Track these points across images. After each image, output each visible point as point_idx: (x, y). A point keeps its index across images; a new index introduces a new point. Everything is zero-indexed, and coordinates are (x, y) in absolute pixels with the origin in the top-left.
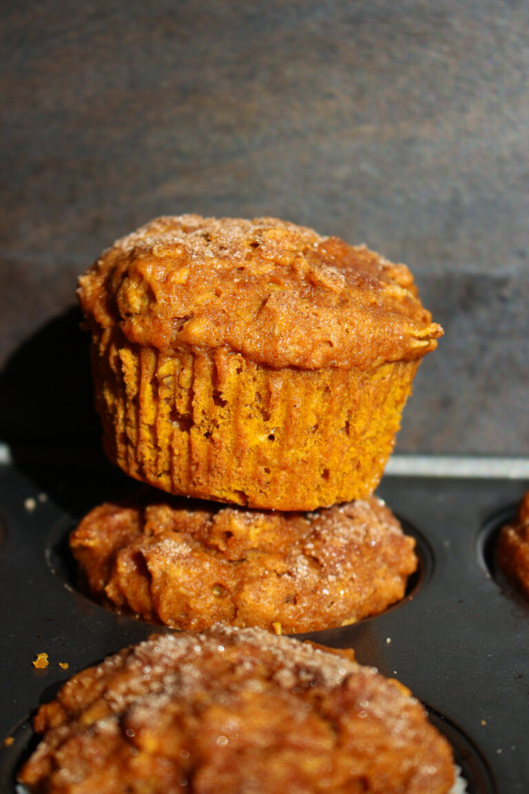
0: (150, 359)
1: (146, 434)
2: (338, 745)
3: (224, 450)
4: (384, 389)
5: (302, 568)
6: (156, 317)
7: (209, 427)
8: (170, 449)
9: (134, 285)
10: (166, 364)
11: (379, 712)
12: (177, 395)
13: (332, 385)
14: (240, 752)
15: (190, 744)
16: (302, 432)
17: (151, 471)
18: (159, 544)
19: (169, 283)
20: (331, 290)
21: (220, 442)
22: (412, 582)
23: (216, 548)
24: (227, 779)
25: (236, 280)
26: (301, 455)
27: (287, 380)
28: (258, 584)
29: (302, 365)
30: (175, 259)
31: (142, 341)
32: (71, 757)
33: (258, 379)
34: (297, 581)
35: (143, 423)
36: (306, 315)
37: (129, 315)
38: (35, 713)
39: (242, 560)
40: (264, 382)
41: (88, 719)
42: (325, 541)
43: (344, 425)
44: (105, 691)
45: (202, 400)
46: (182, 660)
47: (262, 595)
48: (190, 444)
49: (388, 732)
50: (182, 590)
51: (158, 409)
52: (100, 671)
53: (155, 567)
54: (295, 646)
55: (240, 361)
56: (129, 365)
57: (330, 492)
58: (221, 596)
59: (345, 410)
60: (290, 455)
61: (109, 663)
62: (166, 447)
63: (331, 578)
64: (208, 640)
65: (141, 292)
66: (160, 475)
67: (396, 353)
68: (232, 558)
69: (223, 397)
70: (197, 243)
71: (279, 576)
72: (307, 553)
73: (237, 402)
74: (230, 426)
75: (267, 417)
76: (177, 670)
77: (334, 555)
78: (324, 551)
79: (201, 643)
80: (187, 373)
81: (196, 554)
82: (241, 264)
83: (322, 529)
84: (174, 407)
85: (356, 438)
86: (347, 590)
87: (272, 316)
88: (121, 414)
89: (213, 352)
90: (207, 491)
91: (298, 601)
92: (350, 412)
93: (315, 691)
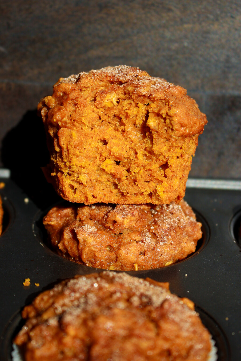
2: (158, 334)
5: (148, 239)
11: (177, 319)
14: (112, 338)
15: (90, 333)
18: (83, 227)
22: (200, 244)
23: (109, 228)
24: (106, 351)
28: (127, 246)
32: (36, 335)
34: (145, 245)
38: (22, 309)
39: (121, 234)
41: (45, 317)
42: (159, 226)
44: (53, 303)
46: (89, 291)
47: (129, 252)
49: (180, 329)
50: (92, 248)
52: (52, 293)
53: (80, 237)
54: (141, 283)
58: (110, 251)
61: (56, 289)
63: (161, 243)
64: (101, 280)
68: (116, 233)
71: (137, 242)
72: (151, 231)
76: (86, 296)
77: (163, 232)
78: (158, 230)
79: (97, 282)
81: (99, 232)
83: (158, 220)
86: (168, 249)
91: (146, 254)
93: (148, 308)
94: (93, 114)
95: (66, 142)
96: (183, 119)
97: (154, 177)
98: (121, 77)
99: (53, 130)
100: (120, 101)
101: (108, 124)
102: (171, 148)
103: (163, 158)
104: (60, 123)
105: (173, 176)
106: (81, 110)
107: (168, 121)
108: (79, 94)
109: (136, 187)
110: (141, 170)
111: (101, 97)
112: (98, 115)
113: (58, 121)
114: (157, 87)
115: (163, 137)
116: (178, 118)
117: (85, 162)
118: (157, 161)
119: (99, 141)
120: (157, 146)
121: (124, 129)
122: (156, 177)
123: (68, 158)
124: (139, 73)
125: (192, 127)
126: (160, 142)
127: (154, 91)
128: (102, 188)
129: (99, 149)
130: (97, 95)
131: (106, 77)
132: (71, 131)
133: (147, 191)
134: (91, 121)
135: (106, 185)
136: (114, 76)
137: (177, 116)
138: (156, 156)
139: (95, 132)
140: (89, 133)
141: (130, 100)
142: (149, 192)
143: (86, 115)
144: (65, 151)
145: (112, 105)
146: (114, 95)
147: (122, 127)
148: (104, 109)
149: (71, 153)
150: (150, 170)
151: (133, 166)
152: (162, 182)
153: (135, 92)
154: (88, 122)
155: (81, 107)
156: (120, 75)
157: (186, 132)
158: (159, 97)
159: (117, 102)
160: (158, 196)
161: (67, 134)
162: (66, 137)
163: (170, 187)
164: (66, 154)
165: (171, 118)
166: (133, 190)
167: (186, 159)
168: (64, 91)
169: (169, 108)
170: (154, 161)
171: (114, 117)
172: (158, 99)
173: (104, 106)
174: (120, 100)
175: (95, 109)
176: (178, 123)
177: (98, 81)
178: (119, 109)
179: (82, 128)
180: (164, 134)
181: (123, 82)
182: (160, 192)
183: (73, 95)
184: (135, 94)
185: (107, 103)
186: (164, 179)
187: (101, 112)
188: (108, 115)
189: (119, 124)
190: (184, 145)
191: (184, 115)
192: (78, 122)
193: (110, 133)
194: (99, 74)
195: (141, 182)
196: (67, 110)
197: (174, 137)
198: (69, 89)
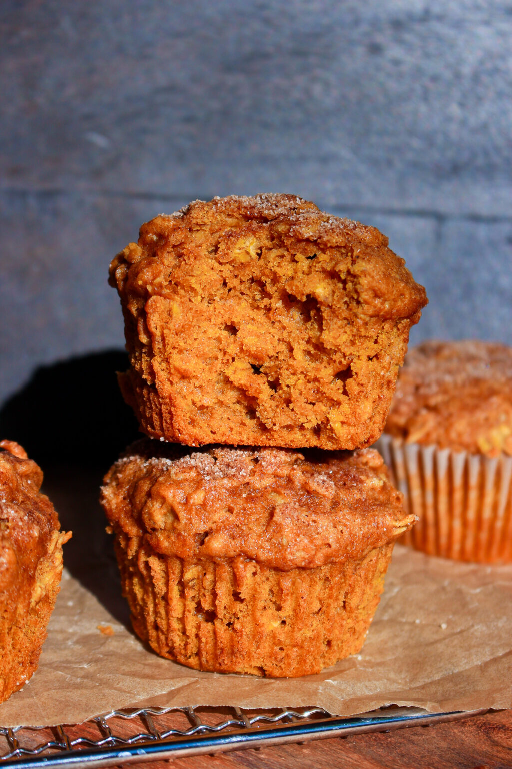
0: (176, 566)
1: (176, 625)
3: (245, 637)
4: (372, 569)
6: (180, 534)
7: (231, 618)
8: (197, 636)
9: (157, 505)
10: (191, 571)
12: (201, 594)
13: (332, 576)
16: (309, 616)
17: (181, 654)
19: (189, 506)
20: (324, 496)
21: (241, 631)
25: (244, 495)
26: (309, 634)
27: (295, 578)
29: (308, 566)
30: (191, 481)
31: (169, 552)
33: (271, 579)
35: (173, 617)
36: (307, 523)
37: (155, 529)
40: (275, 581)
43: (342, 604)
45: (224, 598)
48: (215, 633)
51: (185, 605)
55: (255, 567)
56: (157, 570)
57: (332, 657)
59: (343, 593)
60: (299, 636)
62: (194, 635)
65: (164, 510)
66: (190, 657)
67: (381, 541)
69: (242, 596)
70: (206, 462)
73: (254, 598)
74: (249, 618)
75: (279, 608)
80: (210, 577)
82: (247, 480)
84: (199, 604)
85: (351, 611)
87: (280, 529)
88: (151, 607)
89: (231, 560)
90: (231, 669)
92: (347, 594)
94: (212, 273)
95: (159, 324)
96: (379, 283)
97: (325, 393)
98: (266, 209)
99: (137, 304)
100: (263, 252)
101: (240, 295)
102: (356, 338)
103: (342, 358)
104: (150, 288)
105: (361, 393)
106: (191, 265)
107: (350, 286)
108: (187, 237)
109: (291, 412)
110: (299, 379)
111: (227, 244)
112: (222, 276)
113: (147, 285)
114: (331, 225)
115: (341, 316)
116: (370, 279)
117: (196, 364)
118: (330, 365)
119: (223, 327)
120: (330, 333)
121: (270, 304)
122: (327, 395)
123: (164, 355)
124: (301, 204)
125: (395, 301)
126: (336, 326)
127: (326, 232)
128: (226, 416)
129: (223, 342)
130: (220, 240)
131: (239, 209)
132: (170, 303)
133: (310, 420)
134: (208, 286)
135: (234, 411)
136: (254, 207)
137: (367, 275)
138: (329, 355)
139: (215, 309)
140: (205, 310)
141: (281, 250)
142: (314, 423)
143: (199, 273)
144: (159, 342)
145: (249, 258)
146: (252, 241)
147: (266, 301)
148: (234, 266)
149: (169, 345)
150: (316, 380)
151: (285, 373)
152: (339, 403)
153: (290, 234)
154: (202, 287)
155: (189, 259)
156: (264, 205)
157: (385, 308)
158: (334, 241)
159: (258, 254)
160: (332, 433)
161: (163, 308)
162: (160, 315)
163: (354, 414)
164: (161, 347)
165: (356, 280)
166: (284, 419)
167: (386, 365)
168: (159, 231)
169: (353, 261)
170: (325, 364)
171: (252, 283)
172: (332, 245)
173: (233, 261)
174: (263, 249)
175: (217, 265)
176: (370, 288)
177: (224, 216)
178: (262, 266)
179: (190, 301)
180: (343, 310)
181: (270, 218)
182: (335, 422)
183: (176, 238)
184: (291, 236)
185: (239, 254)
186: (342, 397)
187: (227, 270)
188: (241, 279)
189: (260, 296)
190: (381, 336)
191: (380, 275)
192: (183, 288)
193: (243, 313)
194: (226, 203)
195: (299, 403)
196: (163, 264)
197: (362, 316)
198: (168, 227)
